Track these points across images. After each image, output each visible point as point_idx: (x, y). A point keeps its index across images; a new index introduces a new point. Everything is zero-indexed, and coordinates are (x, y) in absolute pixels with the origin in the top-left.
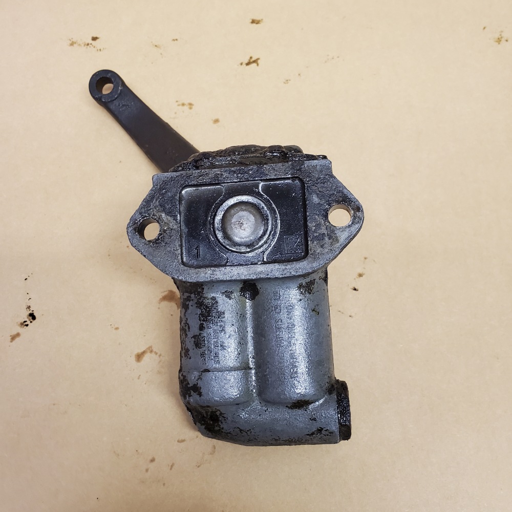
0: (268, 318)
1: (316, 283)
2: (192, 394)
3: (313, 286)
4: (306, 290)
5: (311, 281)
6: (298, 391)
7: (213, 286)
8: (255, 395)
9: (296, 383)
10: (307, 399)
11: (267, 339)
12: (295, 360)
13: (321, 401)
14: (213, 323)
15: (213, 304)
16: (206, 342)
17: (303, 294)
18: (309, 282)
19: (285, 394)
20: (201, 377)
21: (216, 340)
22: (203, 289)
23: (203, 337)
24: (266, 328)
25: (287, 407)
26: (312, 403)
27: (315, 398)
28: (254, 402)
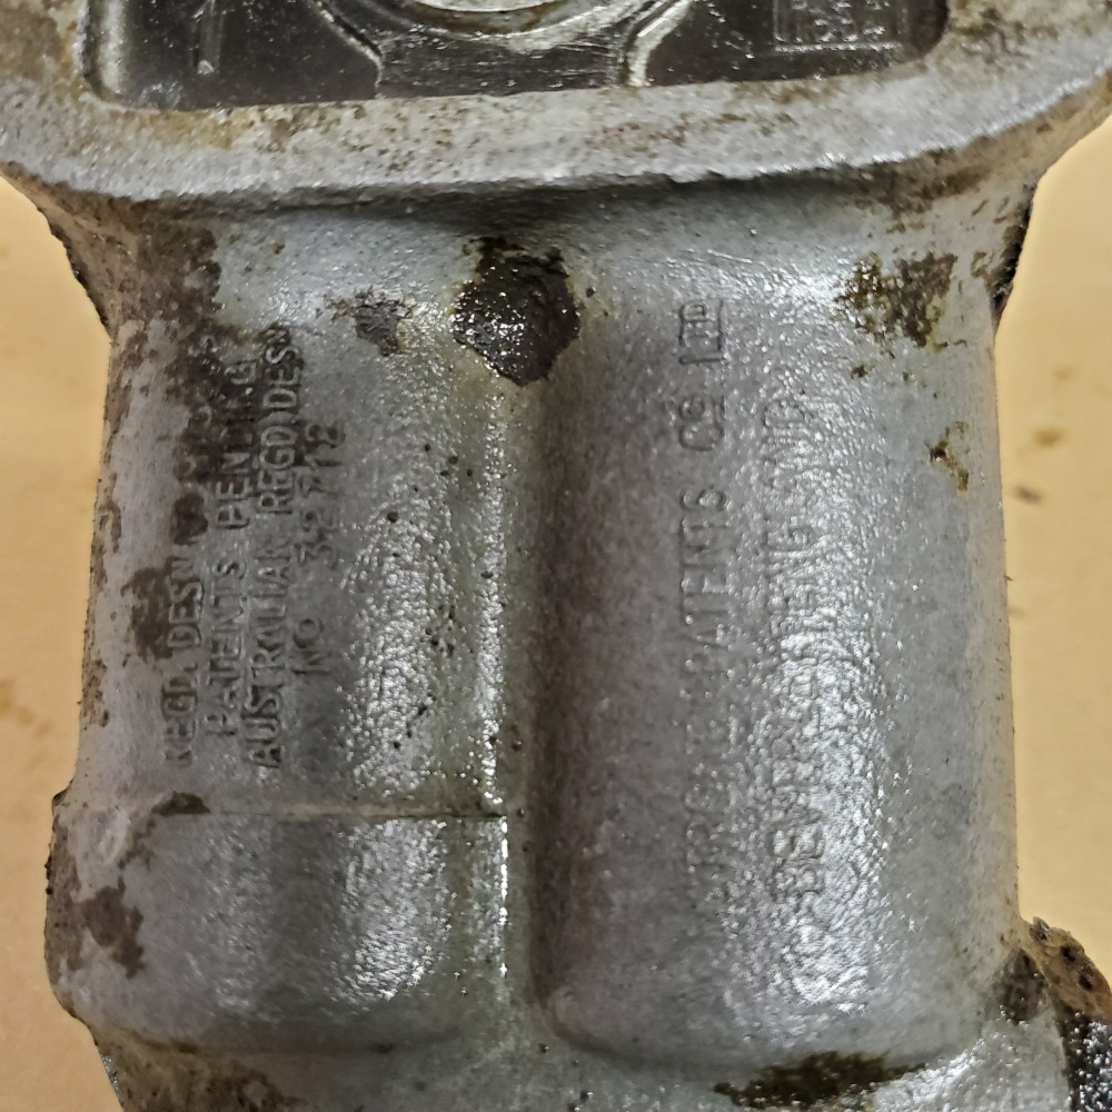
0: (630, 483)
1: (953, 287)
2: (86, 951)
3: (936, 301)
4: (897, 314)
5: (930, 259)
6: (816, 991)
7: (279, 249)
8: (502, 995)
9: (806, 932)
10: (871, 1046)
11: (615, 619)
12: (804, 770)
13: (959, 1067)
14: (257, 494)
15: (269, 373)
16: (201, 615)
17: (879, 337)
18: (916, 267)
19: (719, 1008)
20: (146, 842)
21: (266, 605)
22: (214, 270)
23: (182, 584)
24: (612, 548)
25: (722, 1089)
26: (899, 1072)
27: (927, 1039)
28: (494, 1036)
